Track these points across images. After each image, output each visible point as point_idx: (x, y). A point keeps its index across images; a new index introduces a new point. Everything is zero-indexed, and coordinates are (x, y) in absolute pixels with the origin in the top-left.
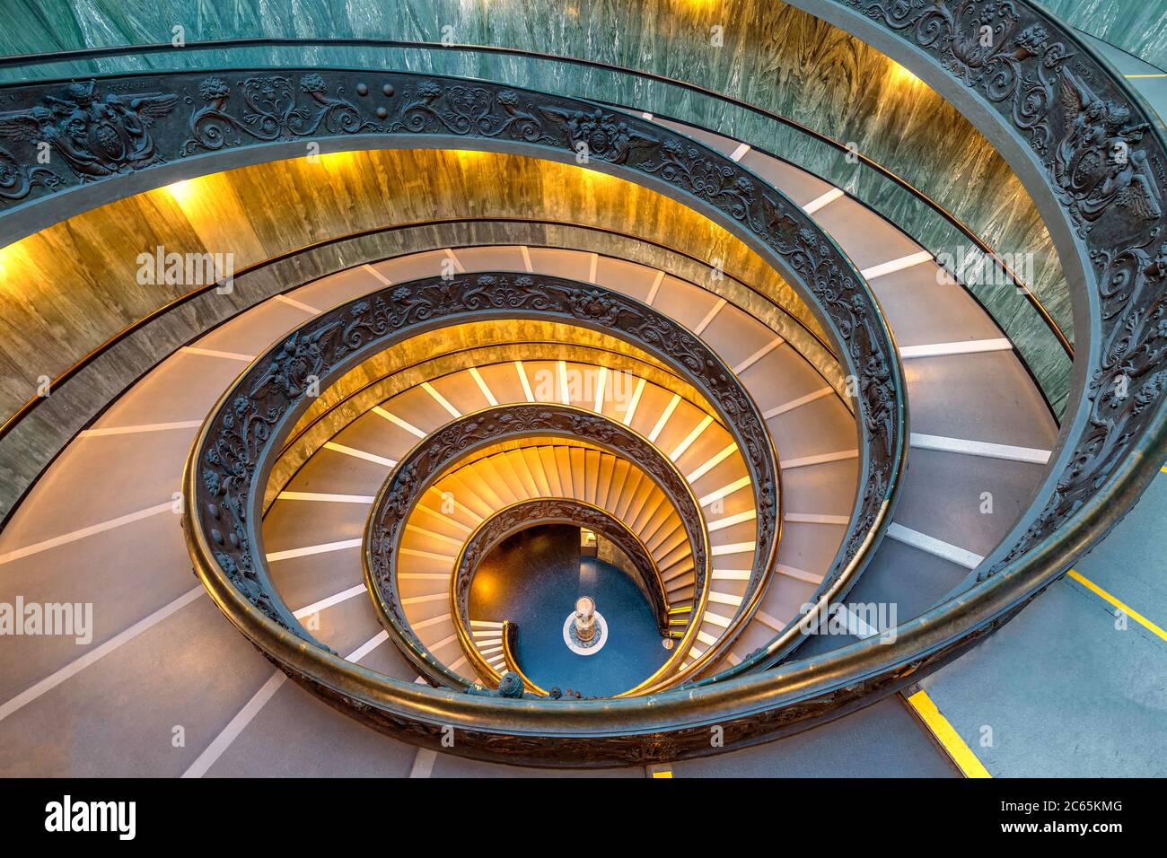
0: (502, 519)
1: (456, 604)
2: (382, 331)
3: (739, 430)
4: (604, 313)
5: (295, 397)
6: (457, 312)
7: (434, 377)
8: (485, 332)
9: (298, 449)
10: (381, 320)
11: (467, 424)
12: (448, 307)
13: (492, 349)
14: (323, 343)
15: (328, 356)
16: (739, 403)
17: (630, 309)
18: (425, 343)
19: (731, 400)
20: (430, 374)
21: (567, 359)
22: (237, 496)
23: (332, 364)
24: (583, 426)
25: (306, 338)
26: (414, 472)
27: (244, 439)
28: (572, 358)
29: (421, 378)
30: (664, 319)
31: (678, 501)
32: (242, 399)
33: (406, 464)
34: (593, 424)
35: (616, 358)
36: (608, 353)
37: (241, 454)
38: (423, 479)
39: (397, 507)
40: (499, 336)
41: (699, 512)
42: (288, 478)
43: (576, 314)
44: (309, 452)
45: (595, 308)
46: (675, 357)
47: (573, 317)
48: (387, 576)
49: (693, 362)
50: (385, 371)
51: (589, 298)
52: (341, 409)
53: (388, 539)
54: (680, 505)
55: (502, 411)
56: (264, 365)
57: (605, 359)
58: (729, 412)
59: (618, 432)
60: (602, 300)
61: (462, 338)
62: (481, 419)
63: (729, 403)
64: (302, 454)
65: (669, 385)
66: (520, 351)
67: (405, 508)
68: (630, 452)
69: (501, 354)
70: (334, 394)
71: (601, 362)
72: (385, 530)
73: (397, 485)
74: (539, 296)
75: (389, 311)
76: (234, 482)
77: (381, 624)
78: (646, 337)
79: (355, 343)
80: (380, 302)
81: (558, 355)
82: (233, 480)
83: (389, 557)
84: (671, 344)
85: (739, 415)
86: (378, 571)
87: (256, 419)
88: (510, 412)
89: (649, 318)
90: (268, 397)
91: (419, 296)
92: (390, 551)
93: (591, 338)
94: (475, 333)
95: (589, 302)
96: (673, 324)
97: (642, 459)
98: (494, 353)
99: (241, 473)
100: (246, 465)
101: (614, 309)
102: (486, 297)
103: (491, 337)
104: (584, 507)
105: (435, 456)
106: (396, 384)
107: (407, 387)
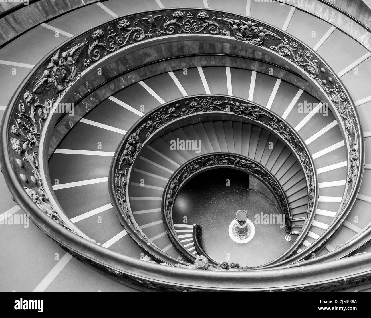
0: (191, 165)
1: (165, 214)
2: (112, 48)
3: (339, 113)
4: (255, 36)
5: (61, 92)
6: (160, 35)
7: (146, 77)
8: (178, 48)
9: (64, 123)
10: (112, 41)
11: (169, 108)
12: (154, 32)
13: (183, 60)
14: (76, 57)
15: (79, 65)
16: (340, 96)
17: (272, 34)
18: (140, 55)
19: (335, 93)
20: (144, 75)
21: (231, 66)
22: (32, 153)
23: (82, 70)
24: (241, 109)
25: (64, 54)
26: (138, 137)
27: (32, 118)
28: (234, 65)
29: (138, 78)
30: (294, 41)
31: (299, 156)
32: (28, 94)
33: (132, 133)
34: (247, 108)
35: (262, 65)
36: (257, 62)
37: (31, 128)
38: (143, 142)
39: (128, 158)
40: (187, 51)
41: (312, 162)
42: (59, 141)
43: (238, 37)
44: (71, 125)
45: (249, 33)
46: (301, 66)
47: (235, 39)
48: (124, 199)
49: (312, 69)
50: (115, 74)
51: (245, 26)
52: (89, 98)
53: (123, 178)
54: (300, 158)
55: (191, 99)
56: (40, 71)
57: (255, 66)
58: (333, 102)
59: (263, 113)
60: (254, 27)
61: (164, 52)
62: (177, 105)
63: (333, 95)
64: (67, 126)
65: (296, 83)
66: (201, 61)
67: (133, 159)
68: (270, 125)
69: (189, 62)
70: (84, 89)
71: (253, 68)
72: (121, 172)
73: (127, 145)
74: (213, 25)
75: (116, 35)
76: (29, 146)
77: (122, 226)
78: (282, 52)
79: (96, 56)
80: (110, 29)
81: (225, 64)
82: (28, 144)
83: (125, 188)
84: (298, 57)
85: (340, 104)
86: (119, 196)
87: (38, 107)
88: (195, 100)
89: (284, 40)
90: (45, 92)
91: (136, 25)
92: (125, 185)
93: (246, 52)
94: (172, 49)
95: (246, 29)
96: (299, 44)
97: (278, 129)
98: (185, 62)
99: (33, 139)
100: (35, 135)
101: (262, 34)
102: (179, 25)
103: (182, 51)
104: (241, 158)
105: (149, 128)
106: (123, 83)
107: (130, 84)
